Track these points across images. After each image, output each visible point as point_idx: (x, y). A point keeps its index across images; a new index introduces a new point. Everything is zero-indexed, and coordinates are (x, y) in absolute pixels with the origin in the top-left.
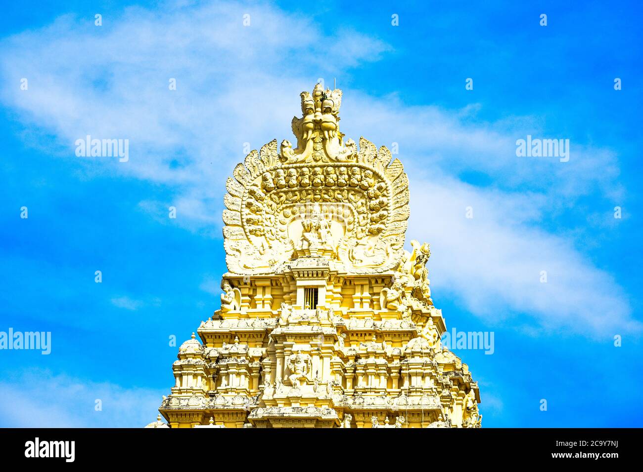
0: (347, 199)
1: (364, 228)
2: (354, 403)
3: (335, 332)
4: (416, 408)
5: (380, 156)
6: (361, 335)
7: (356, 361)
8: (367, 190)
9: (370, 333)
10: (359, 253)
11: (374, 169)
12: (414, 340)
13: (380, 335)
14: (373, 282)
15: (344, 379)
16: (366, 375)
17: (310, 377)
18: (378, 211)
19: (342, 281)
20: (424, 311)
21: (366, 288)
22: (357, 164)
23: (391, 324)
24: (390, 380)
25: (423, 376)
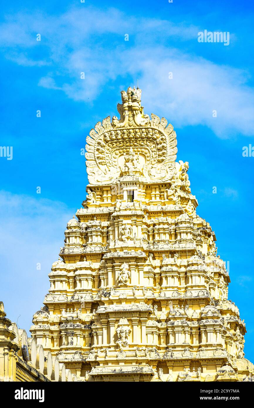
0: (146, 145)
1: (155, 159)
2: (154, 248)
3: (143, 213)
4: (184, 249)
5: (162, 123)
6: (156, 213)
7: (154, 226)
8: (156, 140)
9: (160, 212)
10: (153, 172)
11: (159, 129)
12: (181, 215)
13: (165, 213)
14: (161, 186)
15: (149, 236)
16: (159, 234)
17: (132, 236)
18: (161, 150)
19: (145, 186)
20: (187, 197)
21: (157, 189)
22: (150, 127)
23: (170, 207)
24: (171, 235)
25: (187, 233)
